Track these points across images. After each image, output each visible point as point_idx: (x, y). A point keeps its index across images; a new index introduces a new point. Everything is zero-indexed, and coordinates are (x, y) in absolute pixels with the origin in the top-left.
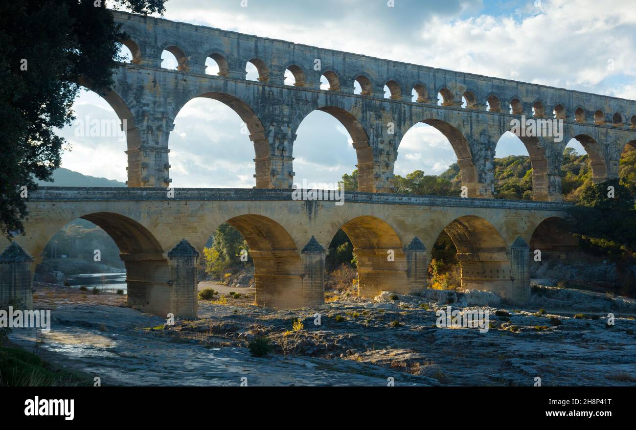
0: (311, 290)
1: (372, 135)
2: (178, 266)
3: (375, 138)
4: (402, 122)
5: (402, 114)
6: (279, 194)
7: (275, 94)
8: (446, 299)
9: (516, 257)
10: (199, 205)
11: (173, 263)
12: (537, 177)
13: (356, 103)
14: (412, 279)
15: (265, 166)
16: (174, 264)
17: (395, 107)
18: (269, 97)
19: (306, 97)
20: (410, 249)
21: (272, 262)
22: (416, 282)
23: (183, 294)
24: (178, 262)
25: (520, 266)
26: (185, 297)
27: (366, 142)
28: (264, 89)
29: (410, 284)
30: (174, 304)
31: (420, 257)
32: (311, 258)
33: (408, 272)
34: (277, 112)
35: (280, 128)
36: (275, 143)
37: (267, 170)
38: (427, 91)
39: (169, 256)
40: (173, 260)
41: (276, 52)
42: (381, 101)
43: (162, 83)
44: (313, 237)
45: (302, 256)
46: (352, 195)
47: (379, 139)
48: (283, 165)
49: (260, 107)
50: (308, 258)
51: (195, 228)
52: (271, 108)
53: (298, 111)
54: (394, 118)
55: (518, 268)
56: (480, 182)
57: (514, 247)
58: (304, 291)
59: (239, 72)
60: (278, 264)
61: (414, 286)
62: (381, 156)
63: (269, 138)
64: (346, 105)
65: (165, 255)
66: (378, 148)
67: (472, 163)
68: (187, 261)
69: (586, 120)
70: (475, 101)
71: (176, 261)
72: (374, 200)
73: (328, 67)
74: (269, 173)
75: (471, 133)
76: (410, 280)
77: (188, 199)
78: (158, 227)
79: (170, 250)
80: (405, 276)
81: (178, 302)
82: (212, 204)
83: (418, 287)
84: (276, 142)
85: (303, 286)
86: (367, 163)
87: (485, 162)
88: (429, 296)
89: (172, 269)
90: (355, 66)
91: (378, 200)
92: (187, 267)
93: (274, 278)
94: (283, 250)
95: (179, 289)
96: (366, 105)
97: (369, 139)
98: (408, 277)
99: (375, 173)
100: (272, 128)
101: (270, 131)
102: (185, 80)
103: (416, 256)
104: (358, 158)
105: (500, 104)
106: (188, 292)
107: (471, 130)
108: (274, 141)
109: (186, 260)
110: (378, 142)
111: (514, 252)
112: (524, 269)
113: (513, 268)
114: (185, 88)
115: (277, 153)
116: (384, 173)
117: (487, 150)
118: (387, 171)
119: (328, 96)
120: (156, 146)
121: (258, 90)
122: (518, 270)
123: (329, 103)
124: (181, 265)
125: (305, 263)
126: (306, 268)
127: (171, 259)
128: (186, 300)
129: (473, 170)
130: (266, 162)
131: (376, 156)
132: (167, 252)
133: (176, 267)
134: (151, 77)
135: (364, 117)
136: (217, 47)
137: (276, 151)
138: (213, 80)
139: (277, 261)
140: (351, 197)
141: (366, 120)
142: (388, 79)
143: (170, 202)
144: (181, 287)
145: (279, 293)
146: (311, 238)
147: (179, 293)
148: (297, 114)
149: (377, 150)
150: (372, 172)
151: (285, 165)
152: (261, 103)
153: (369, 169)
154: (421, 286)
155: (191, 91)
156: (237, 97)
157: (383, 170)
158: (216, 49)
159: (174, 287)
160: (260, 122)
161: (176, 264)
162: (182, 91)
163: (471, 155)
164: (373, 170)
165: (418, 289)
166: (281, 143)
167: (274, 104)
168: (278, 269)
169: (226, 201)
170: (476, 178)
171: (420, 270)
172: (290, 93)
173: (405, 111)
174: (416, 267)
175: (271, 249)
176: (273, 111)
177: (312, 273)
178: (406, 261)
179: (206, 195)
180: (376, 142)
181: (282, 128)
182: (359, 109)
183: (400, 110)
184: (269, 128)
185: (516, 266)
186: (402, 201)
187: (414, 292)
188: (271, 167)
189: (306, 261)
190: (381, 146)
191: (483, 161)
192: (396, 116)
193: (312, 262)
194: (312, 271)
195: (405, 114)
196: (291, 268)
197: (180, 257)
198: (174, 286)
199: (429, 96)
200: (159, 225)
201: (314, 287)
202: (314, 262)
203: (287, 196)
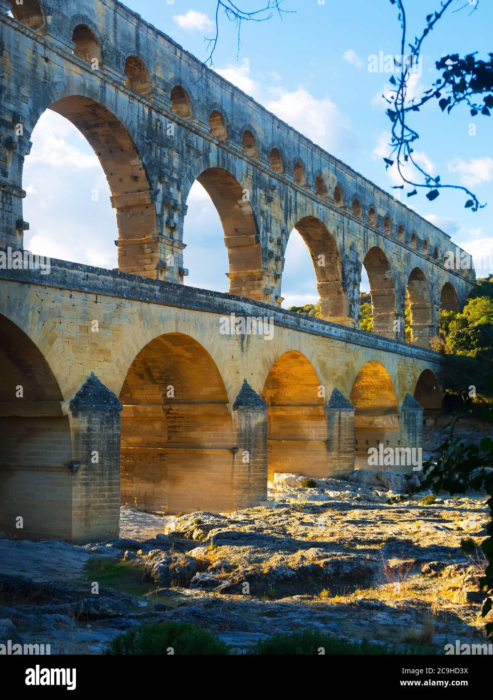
0: (247, 474)
1: (262, 226)
2: (89, 429)
3: (265, 233)
4: (289, 214)
5: (289, 202)
8: (402, 485)
9: (407, 422)
10: (115, 306)
11: (79, 423)
12: (379, 317)
13: (247, 172)
14: (334, 454)
15: (144, 254)
16: (82, 426)
17: (282, 188)
18: (156, 130)
19: (197, 145)
20: (331, 407)
21: (158, 426)
22: (340, 459)
23: (100, 491)
24: (90, 422)
25: (411, 434)
26: (104, 496)
27: (253, 236)
28: (150, 113)
29: (331, 462)
30: (80, 512)
31: (345, 419)
32: (248, 418)
33: (328, 443)
34: (166, 160)
35: (169, 189)
36: (163, 214)
37: (148, 261)
38: (306, 174)
39: (71, 408)
40: (80, 418)
44: (245, 381)
45: (234, 414)
47: (269, 234)
49: (145, 145)
50: (243, 418)
51: (108, 352)
52: (159, 151)
53: (189, 166)
54: (281, 206)
55: (409, 437)
56: (350, 316)
57: (405, 408)
58: (235, 478)
59: (117, 74)
60: (172, 430)
61: (337, 465)
62: (269, 262)
63: (156, 204)
64: (237, 172)
65: (66, 407)
66: (267, 248)
67: (341, 289)
68: (109, 421)
69: (418, 250)
70: (342, 202)
71: (85, 419)
74: (154, 266)
75: (343, 245)
76: (331, 455)
77: (100, 292)
78: (55, 345)
79: (73, 397)
80: (323, 448)
81: (88, 507)
82: (132, 307)
83: (341, 466)
84: (165, 212)
85: (233, 468)
86: (249, 271)
87: (354, 288)
88: (365, 480)
89: (77, 435)
90: (243, 113)
92: (110, 432)
93: (161, 455)
94: (194, 403)
95: (92, 479)
96: (256, 177)
97: (258, 233)
98: (328, 452)
99: (264, 286)
100: (160, 187)
101: (157, 192)
102: (47, 60)
103: (340, 418)
104: (230, 262)
105: (361, 212)
106: (110, 484)
107: (343, 241)
108: (162, 210)
109: (108, 417)
111: (405, 415)
112: (415, 439)
113: (403, 437)
114: (47, 76)
115: (166, 232)
116: (272, 288)
117: (355, 272)
118: (275, 285)
119: (220, 151)
121: (144, 112)
122: (409, 440)
123: (220, 163)
124: (97, 427)
125: (238, 427)
126: (240, 435)
127: (75, 415)
128: (105, 501)
129: (341, 299)
130: (146, 246)
131: (265, 260)
132: (68, 401)
133: (86, 432)
136: (87, 14)
137: (165, 229)
138: (87, 73)
139: (170, 425)
141: (257, 201)
142: (273, 144)
143: (73, 293)
144: (95, 474)
145: (175, 480)
146: (242, 382)
147: (92, 488)
148: (188, 171)
149: (266, 252)
150: (259, 285)
152: (147, 138)
153: (254, 280)
154: (346, 465)
155: (56, 83)
156: (117, 116)
157: (272, 285)
158: (86, 18)
159: (81, 475)
160: (143, 172)
161: (87, 425)
163: (340, 277)
164: (261, 282)
165: (341, 469)
166: (171, 216)
167: (162, 145)
168: (170, 438)
169: (149, 302)
170: (346, 310)
171: (345, 439)
172: (181, 131)
173: (291, 197)
174: (340, 436)
175: (163, 402)
176: (161, 157)
177: (250, 445)
178: (326, 425)
179: (124, 287)
180: (266, 239)
181: (171, 190)
182: (250, 181)
183: (287, 194)
184: (156, 185)
185: (407, 434)
186: (325, 331)
187: (336, 474)
188: (157, 255)
189: (240, 424)
190: (270, 246)
191: (352, 287)
192: (283, 203)
193: (250, 426)
194: (250, 441)
195: (291, 201)
196: (205, 436)
197: (94, 412)
198: (80, 473)
199: (307, 183)
200: (57, 340)
201: (252, 470)
202: (253, 426)
203: (219, 305)
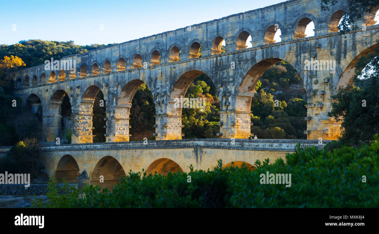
3: (309, 80)
4: (343, 55)
5: (343, 46)
6: (179, 143)
7: (224, 61)
13: (290, 49)
17: (333, 41)
18: (220, 64)
19: (246, 57)
34: (225, 75)
35: (227, 87)
36: (223, 100)
41: (231, 25)
42: (318, 39)
43: (165, 73)
46: (227, 143)
47: (314, 79)
48: (228, 117)
49: (214, 74)
53: (240, 71)
54: (331, 54)
62: (314, 97)
64: (280, 54)
66: (312, 89)
72: (245, 146)
73: (270, 23)
91: (249, 147)
96: (300, 48)
110: (312, 83)
116: (316, 115)
118: (321, 112)
119: (265, 50)
120: (162, 113)
121: (213, 61)
123: (265, 56)
134: (160, 71)
135: (297, 61)
136: (195, 37)
137: (223, 106)
140: (227, 145)
141: (300, 63)
148: (240, 73)
151: (229, 117)
157: (317, 112)
158: (195, 39)
162: (173, 75)
166: (227, 100)
167: (223, 69)
172: (234, 57)
176: (222, 75)
180: (310, 84)
181: (228, 87)
182: (293, 54)
183: (340, 42)
184: (219, 89)
186: (273, 147)
190: (315, 87)
192: (335, 51)
